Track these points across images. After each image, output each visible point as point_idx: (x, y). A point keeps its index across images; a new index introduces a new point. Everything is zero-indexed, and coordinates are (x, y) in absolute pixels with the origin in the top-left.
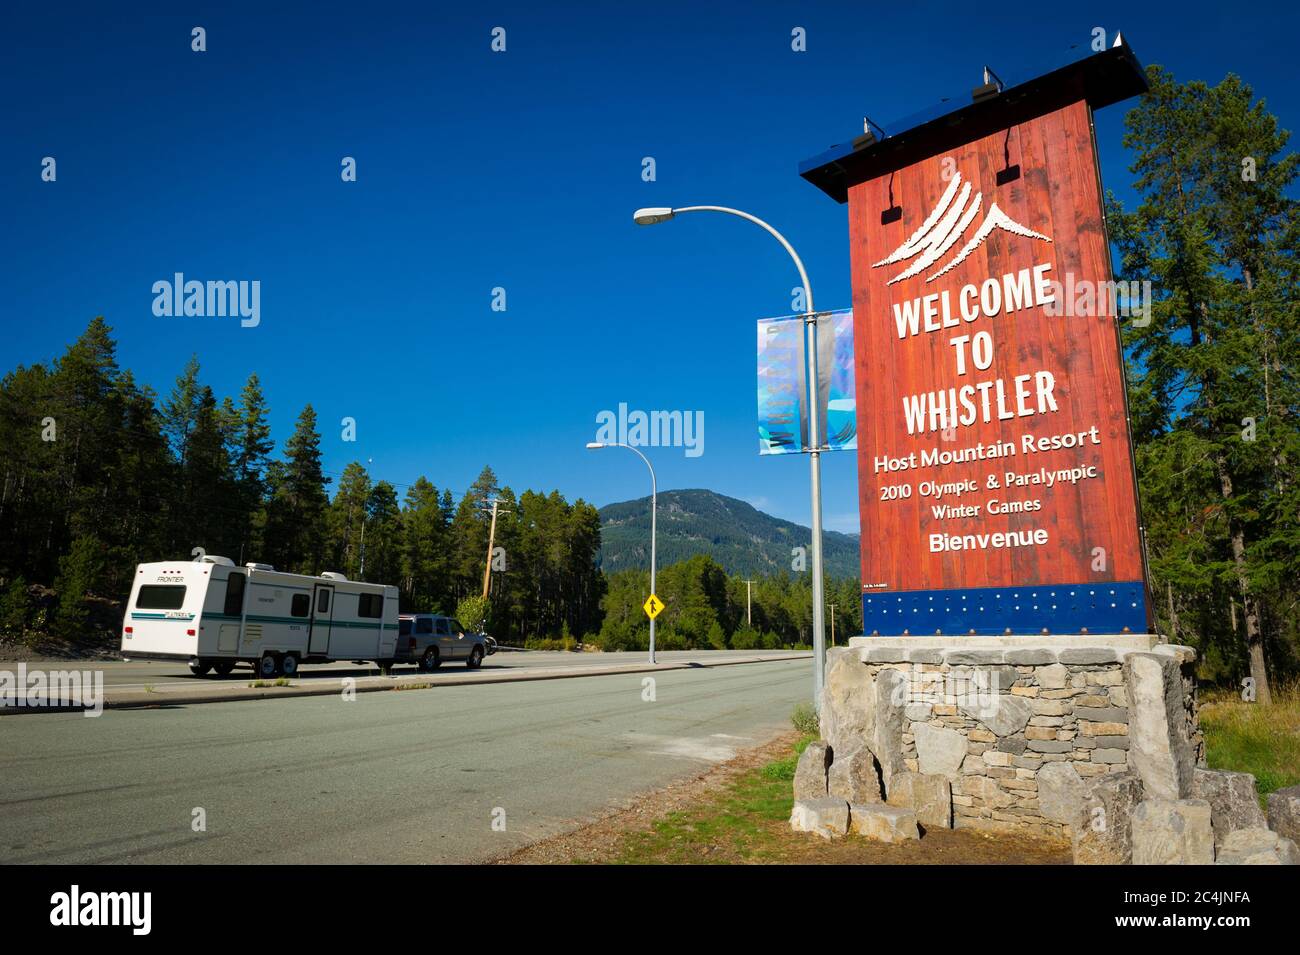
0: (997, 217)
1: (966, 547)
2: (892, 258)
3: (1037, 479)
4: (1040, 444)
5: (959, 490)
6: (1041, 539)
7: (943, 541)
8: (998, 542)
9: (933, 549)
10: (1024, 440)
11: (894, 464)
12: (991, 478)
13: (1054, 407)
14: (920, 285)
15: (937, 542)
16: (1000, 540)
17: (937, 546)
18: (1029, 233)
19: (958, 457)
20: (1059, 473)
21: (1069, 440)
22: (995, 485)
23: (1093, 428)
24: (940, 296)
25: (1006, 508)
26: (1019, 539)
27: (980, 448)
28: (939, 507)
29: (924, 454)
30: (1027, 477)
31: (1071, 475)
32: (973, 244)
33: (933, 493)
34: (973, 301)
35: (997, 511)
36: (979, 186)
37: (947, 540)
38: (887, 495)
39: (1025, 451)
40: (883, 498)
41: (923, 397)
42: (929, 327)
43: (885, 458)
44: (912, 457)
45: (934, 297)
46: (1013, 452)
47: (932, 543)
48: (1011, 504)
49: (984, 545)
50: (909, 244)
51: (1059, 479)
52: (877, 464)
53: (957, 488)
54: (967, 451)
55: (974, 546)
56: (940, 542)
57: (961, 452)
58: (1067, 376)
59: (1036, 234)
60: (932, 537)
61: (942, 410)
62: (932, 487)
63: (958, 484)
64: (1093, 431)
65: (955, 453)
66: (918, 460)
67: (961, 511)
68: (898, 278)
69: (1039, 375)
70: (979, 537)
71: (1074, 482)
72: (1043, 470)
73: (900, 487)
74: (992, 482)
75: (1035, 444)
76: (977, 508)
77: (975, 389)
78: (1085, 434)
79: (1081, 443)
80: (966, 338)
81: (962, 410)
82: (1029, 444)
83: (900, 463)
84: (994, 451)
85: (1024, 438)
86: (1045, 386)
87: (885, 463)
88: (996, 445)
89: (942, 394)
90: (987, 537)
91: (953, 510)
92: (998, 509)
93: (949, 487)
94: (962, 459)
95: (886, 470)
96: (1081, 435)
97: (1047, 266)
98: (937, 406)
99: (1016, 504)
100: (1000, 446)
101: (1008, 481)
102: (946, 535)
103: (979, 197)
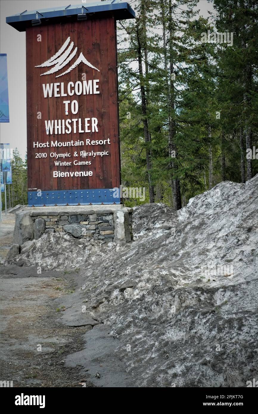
0: (82, 58)
1: (66, 176)
2: (43, 65)
3: (90, 155)
4: (92, 143)
5: (64, 156)
6: (90, 174)
7: (58, 174)
8: (77, 175)
9: (54, 176)
10: (87, 141)
11: (41, 145)
12: (75, 153)
13: (97, 131)
14: (53, 78)
15: (56, 174)
16: (77, 174)
17: (56, 175)
18: (93, 67)
19: (64, 145)
20: (97, 153)
21: (101, 142)
22: (77, 155)
23: (109, 139)
24: (60, 84)
25: (80, 163)
26: (84, 174)
27: (72, 142)
28: (57, 162)
29: (52, 142)
30: (87, 153)
31: (101, 154)
32: (73, 66)
33: (55, 157)
34: (72, 88)
35: (77, 164)
36: (76, 45)
37: (59, 173)
38: (38, 156)
39: (87, 145)
40: (36, 157)
41: (53, 121)
42: (56, 95)
43: (38, 142)
44: (48, 143)
45: (58, 84)
46: (83, 145)
47: (54, 174)
48: (82, 162)
49: (72, 176)
50: (49, 61)
51: (97, 155)
52: (34, 145)
53: (64, 155)
54: (68, 143)
55: (68, 176)
56: (57, 174)
57: (66, 143)
58: (102, 121)
59: (95, 68)
60: (54, 172)
61: (60, 127)
62: (55, 154)
63: (64, 154)
64: (109, 140)
65: (63, 143)
66: (50, 145)
67: (65, 164)
68: (45, 74)
69: (93, 119)
70: (71, 173)
71: (102, 156)
72: (92, 151)
73: (43, 154)
74: (75, 154)
75: (90, 142)
76: (70, 163)
77: (71, 121)
78: (106, 141)
79: (105, 144)
80: (69, 102)
81: (66, 128)
82: (88, 142)
83: (43, 145)
84: (77, 144)
85: (87, 140)
86: (95, 123)
87: (37, 144)
88: (78, 141)
89: (60, 121)
90: (73, 173)
91: (62, 163)
92: (77, 163)
93: (61, 155)
94: (66, 145)
95: (38, 147)
96: (105, 141)
97: (98, 81)
98: (58, 125)
99: (83, 162)
100: (79, 142)
101: (81, 154)
102: (59, 172)
103: (76, 49)
